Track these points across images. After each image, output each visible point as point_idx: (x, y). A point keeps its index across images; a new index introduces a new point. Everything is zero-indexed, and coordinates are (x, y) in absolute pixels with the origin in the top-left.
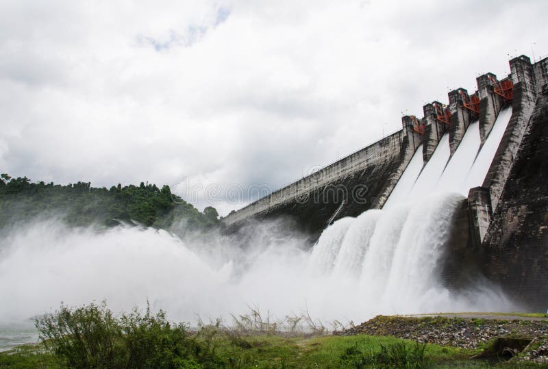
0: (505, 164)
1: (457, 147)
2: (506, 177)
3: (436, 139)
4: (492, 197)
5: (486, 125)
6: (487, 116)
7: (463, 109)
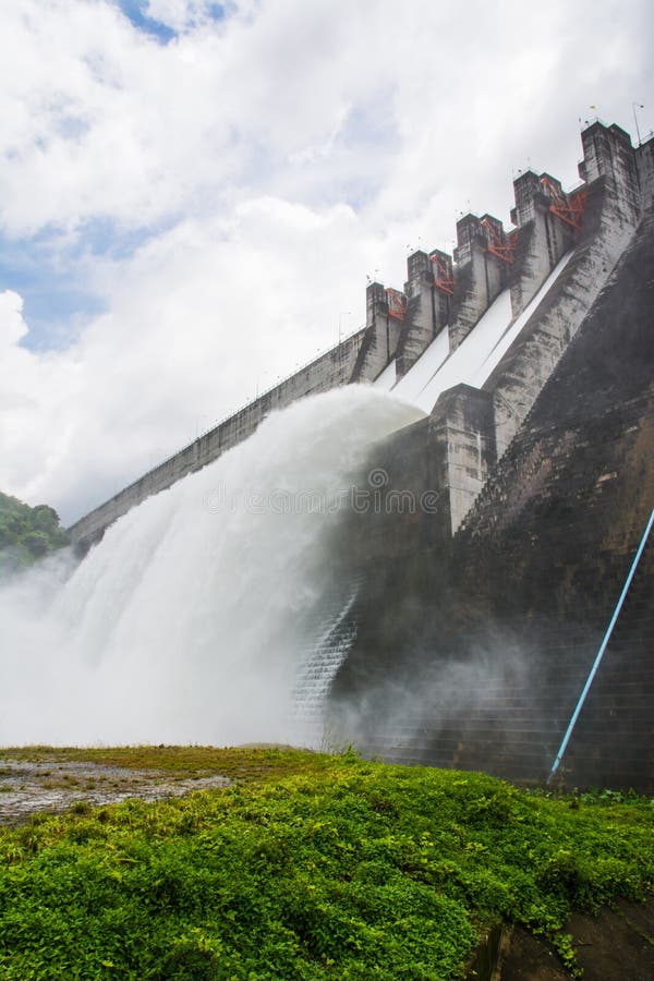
0: (546, 344)
1: (466, 336)
2: (545, 375)
3: (430, 328)
4: (500, 417)
5: (524, 278)
6: (529, 260)
7: (487, 255)
